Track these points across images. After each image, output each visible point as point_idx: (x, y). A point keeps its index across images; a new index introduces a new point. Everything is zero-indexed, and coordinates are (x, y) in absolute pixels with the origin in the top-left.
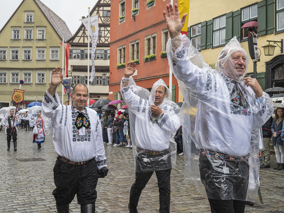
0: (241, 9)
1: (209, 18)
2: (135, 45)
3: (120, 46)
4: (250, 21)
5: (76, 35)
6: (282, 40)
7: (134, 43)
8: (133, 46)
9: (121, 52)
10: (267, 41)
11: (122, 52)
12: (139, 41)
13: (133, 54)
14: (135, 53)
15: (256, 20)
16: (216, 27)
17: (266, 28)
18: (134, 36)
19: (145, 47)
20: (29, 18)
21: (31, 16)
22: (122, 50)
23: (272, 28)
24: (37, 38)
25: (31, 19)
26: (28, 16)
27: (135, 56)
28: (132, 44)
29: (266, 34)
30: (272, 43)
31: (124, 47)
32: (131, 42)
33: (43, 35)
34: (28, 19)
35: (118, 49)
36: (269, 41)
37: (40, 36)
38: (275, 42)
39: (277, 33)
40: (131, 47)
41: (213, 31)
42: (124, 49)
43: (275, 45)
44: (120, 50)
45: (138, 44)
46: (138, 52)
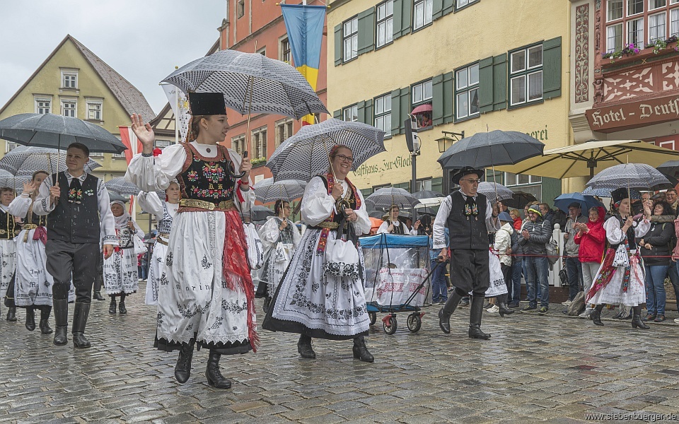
0: (412, 86)
1: (369, 97)
2: (261, 135)
3: (236, 137)
4: (423, 103)
5: (162, 116)
6: (463, 132)
7: (258, 131)
8: (257, 135)
9: (237, 146)
10: (443, 132)
11: (240, 146)
12: (266, 129)
13: (257, 149)
14: (261, 147)
15: (430, 103)
16: (379, 111)
17: (444, 115)
18: (258, 121)
19: (276, 138)
20: (70, 80)
21: (73, 78)
22: (240, 142)
23: (451, 114)
24: (87, 118)
25: (73, 83)
26: (67, 78)
27: (261, 152)
28: (255, 133)
29: (444, 123)
30: (449, 136)
31: (242, 137)
32: (253, 131)
33: (98, 113)
34: (67, 82)
35: (232, 141)
36: (446, 133)
37: (91, 113)
38: (453, 134)
39: (457, 122)
40: (253, 138)
41: (375, 117)
42: (243, 140)
43: (454, 138)
44: (237, 142)
45: (264, 133)
46: (265, 146)
